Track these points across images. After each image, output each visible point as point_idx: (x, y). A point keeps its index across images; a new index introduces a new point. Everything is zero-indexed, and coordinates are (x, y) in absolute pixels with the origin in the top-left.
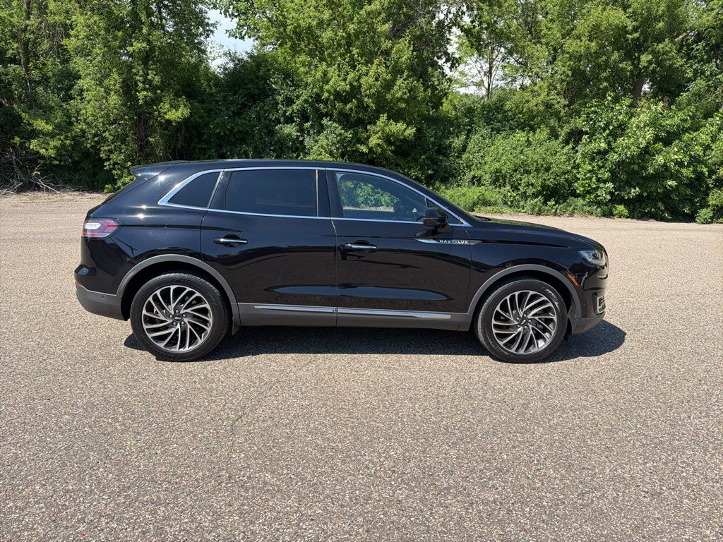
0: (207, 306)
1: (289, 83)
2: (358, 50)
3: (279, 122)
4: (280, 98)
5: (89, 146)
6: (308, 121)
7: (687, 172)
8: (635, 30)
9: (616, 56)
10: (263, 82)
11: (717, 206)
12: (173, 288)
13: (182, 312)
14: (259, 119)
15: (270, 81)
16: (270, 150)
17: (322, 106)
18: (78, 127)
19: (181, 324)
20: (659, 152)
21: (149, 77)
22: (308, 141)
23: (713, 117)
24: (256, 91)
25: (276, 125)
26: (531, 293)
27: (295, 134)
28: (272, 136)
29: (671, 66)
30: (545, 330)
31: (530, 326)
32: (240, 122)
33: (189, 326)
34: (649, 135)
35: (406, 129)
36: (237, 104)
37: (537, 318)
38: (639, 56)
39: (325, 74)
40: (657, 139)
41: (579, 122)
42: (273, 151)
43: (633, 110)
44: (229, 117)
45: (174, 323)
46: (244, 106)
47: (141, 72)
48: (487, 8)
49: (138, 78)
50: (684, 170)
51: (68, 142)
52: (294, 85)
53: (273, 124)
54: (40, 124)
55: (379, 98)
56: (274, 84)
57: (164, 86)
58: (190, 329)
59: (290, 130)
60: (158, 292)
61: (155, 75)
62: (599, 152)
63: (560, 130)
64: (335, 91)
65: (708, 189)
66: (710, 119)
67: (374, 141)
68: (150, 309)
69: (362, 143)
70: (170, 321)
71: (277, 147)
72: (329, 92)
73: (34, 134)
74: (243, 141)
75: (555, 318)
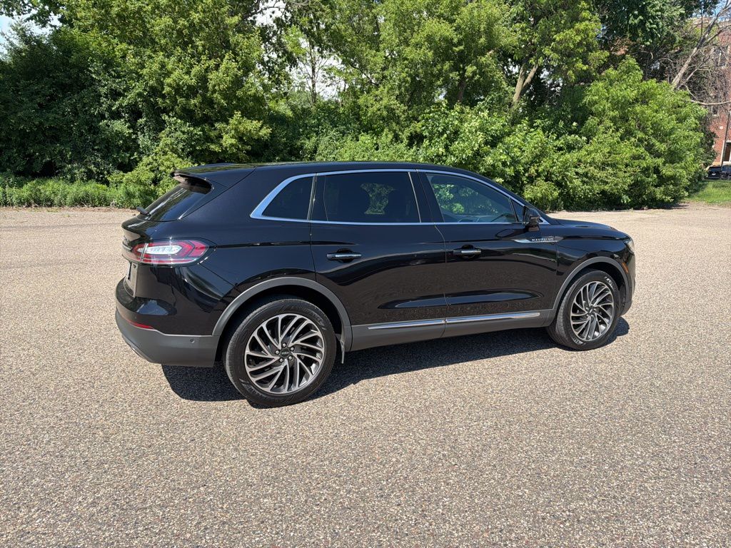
0: (319, 334)
1: (113, 73)
2: (203, 42)
3: (103, 117)
4: (103, 91)
6: (141, 117)
7: (510, 171)
8: (459, 43)
9: (447, 66)
10: (76, 70)
11: (531, 199)
12: (281, 317)
13: (291, 344)
14: (76, 113)
15: (88, 70)
16: (94, 149)
17: (160, 100)
19: (288, 359)
20: (487, 154)
22: (143, 140)
23: (521, 124)
24: (68, 81)
25: (100, 121)
26: (598, 283)
27: (127, 131)
28: (94, 134)
29: (492, 77)
30: (605, 315)
31: (596, 314)
32: (51, 116)
33: (299, 361)
34: (481, 137)
35: (261, 128)
36: (44, 95)
37: (600, 306)
38: (464, 67)
39: (163, 66)
40: (486, 143)
41: (417, 127)
42: (98, 150)
43: (462, 116)
44: (37, 111)
45: (281, 360)
46: (52, 98)
48: (328, 10)
50: (507, 170)
52: (119, 77)
53: (95, 119)
55: (229, 94)
56: (94, 73)
58: (300, 363)
59: (119, 126)
60: (264, 325)
62: (438, 156)
63: (401, 134)
64: (178, 85)
65: (523, 184)
66: (519, 126)
67: (228, 140)
68: (255, 346)
69: (212, 142)
70: (277, 358)
71: (103, 146)
72: (169, 85)
74: (55, 139)
75: (612, 304)
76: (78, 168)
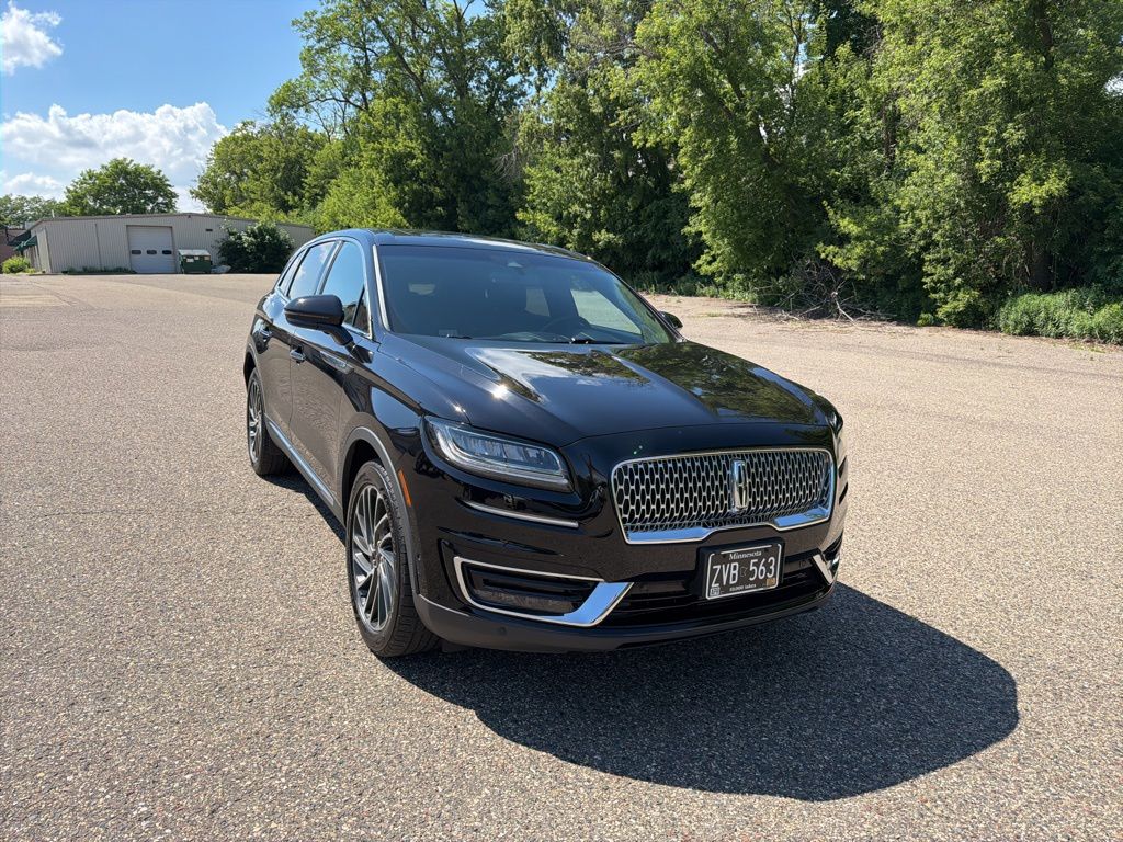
5: (911, 253)
18: (905, 226)
21: (1005, 135)
47: (993, 129)
49: (985, 139)
51: (881, 249)
54: (847, 226)
57: (1029, 146)
61: (1018, 130)
73: (843, 240)
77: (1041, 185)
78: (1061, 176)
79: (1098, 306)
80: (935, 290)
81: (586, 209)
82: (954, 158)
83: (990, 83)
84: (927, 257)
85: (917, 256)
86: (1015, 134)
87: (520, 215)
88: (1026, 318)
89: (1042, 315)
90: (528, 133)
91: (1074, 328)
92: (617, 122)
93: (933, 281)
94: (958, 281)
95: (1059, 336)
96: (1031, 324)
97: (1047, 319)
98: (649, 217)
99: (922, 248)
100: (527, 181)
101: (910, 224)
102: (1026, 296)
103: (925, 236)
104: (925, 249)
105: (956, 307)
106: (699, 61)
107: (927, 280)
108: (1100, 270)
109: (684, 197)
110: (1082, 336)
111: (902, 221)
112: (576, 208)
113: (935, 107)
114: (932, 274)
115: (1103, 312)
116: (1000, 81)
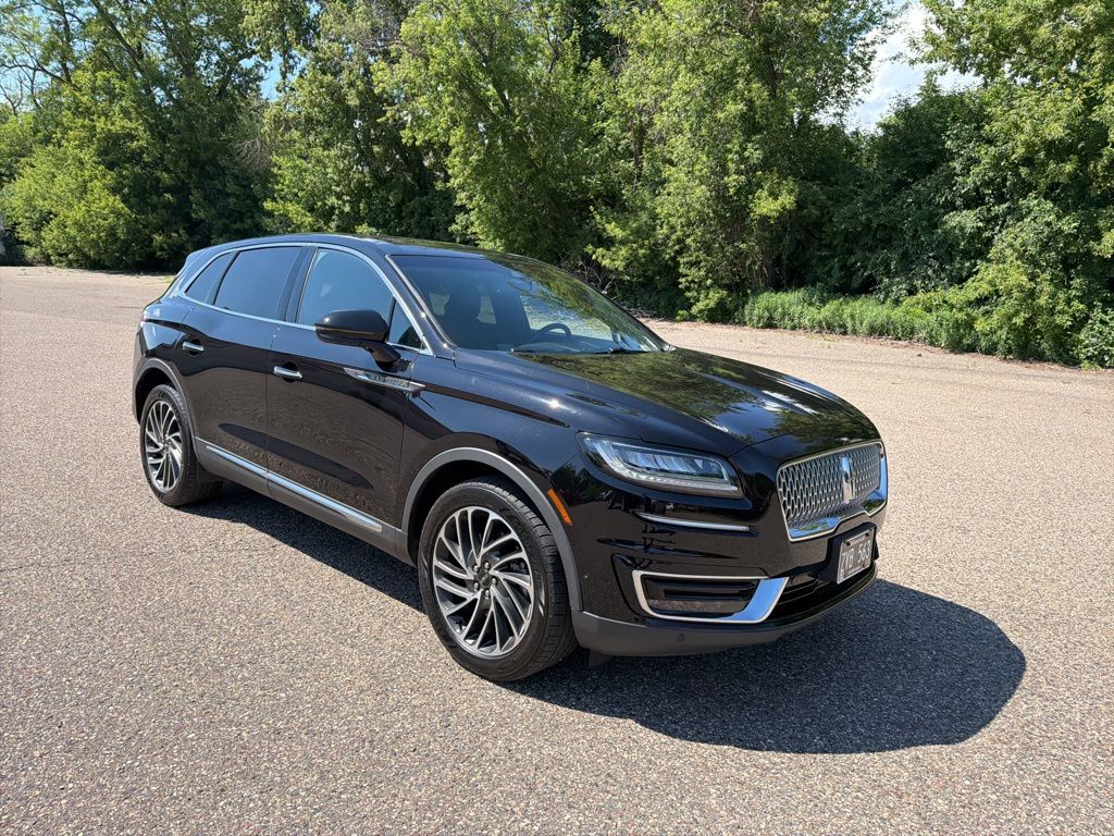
3: (955, 208)
5: (667, 257)
12: (162, 403)
18: (662, 232)
24: (929, 159)
25: (945, 214)
42: (934, 257)
44: (868, 204)
47: (737, 148)
49: (730, 156)
51: (642, 251)
53: (942, 211)
54: (613, 230)
57: (765, 165)
59: (968, 220)
60: (154, 408)
61: (756, 150)
71: (942, 251)
73: (607, 242)
74: (887, 243)
76: (899, 283)
77: (776, 199)
78: (790, 192)
79: (824, 302)
80: (688, 289)
81: (344, 202)
82: (703, 172)
83: (734, 108)
84: (682, 261)
85: (673, 259)
86: (755, 154)
87: (268, 205)
88: (766, 314)
89: (780, 310)
90: (275, 122)
91: (806, 322)
92: (384, 119)
93: (687, 281)
94: (709, 282)
95: (794, 328)
96: (771, 318)
97: (784, 315)
98: (412, 213)
99: (676, 252)
100: (275, 170)
101: (665, 230)
102: (766, 294)
103: (679, 241)
104: (680, 252)
105: (708, 305)
106: (465, 63)
107: (682, 280)
108: (820, 271)
109: (449, 195)
110: (812, 328)
111: (658, 227)
112: (332, 200)
113: (686, 126)
114: (686, 275)
115: (827, 306)
116: (741, 106)
